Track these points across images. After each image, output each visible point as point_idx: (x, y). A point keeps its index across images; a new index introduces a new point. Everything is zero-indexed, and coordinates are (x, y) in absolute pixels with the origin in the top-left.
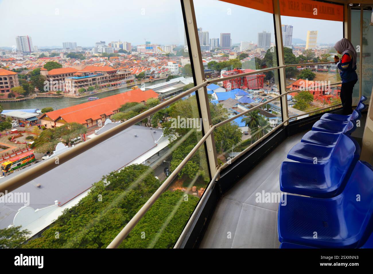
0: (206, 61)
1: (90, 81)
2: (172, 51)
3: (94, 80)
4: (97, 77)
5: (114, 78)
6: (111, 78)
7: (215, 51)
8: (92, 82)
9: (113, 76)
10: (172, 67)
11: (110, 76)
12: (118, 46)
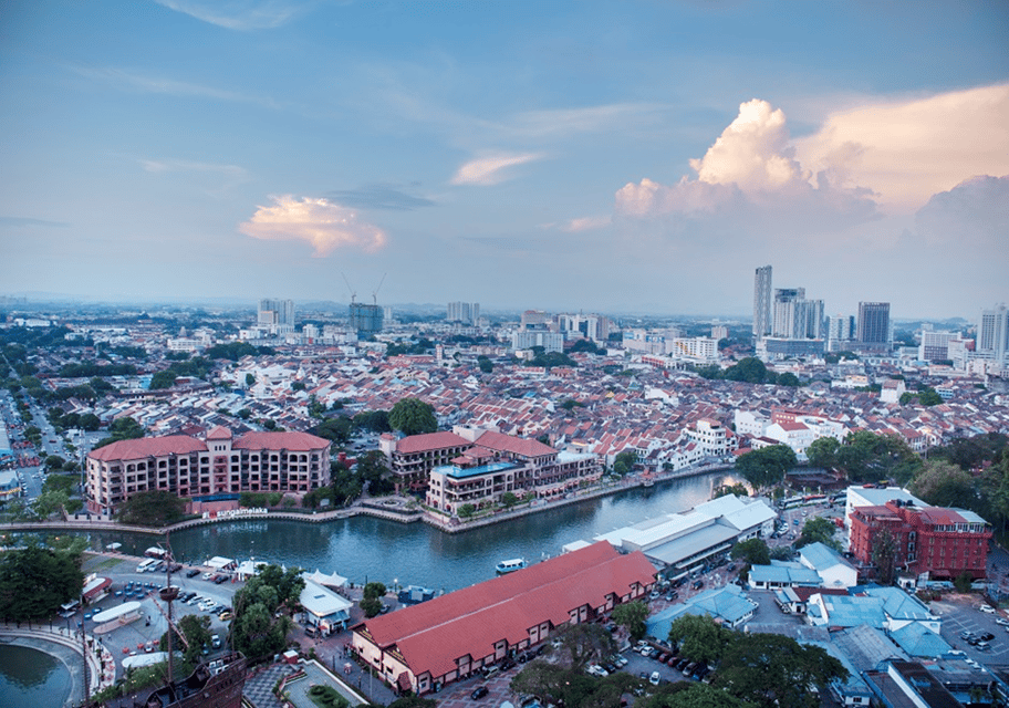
0: (807, 425)
1: (489, 483)
2: (716, 353)
3: (498, 479)
4: (507, 473)
5: (549, 473)
6: (541, 473)
7: (841, 362)
8: (491, 487)
9: (547, 469)
10: (707, 437)
11: (539, 468)
12: (576, 327)
